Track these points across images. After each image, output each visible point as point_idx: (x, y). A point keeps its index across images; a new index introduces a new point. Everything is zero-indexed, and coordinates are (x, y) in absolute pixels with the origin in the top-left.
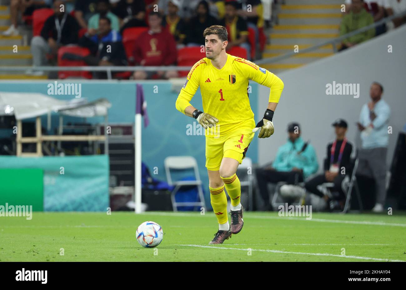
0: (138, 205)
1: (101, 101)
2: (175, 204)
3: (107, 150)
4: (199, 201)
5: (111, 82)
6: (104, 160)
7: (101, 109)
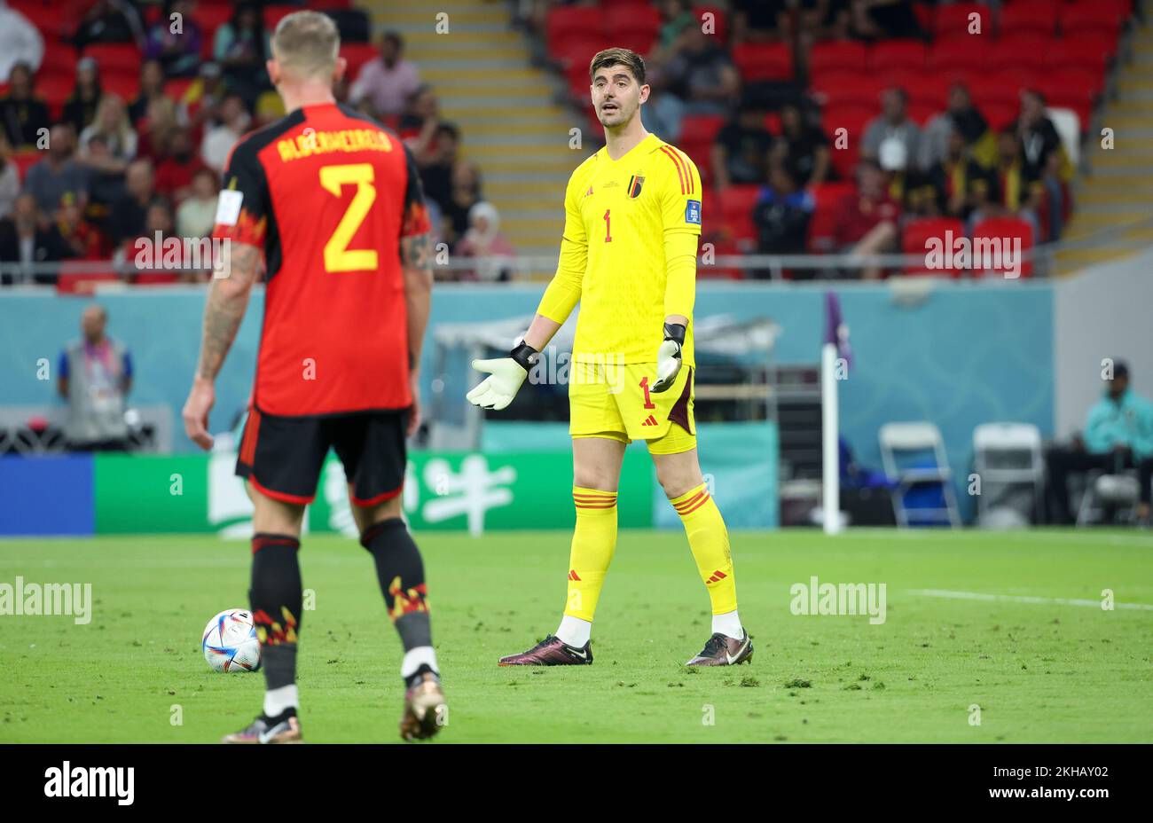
0: (831, 516)
1: (759, 321)
2: (903, 513)
3: (773, 413)
4: (944, 505)
5: (779, 288)
6: (766, 434)
7: (762, 338)
